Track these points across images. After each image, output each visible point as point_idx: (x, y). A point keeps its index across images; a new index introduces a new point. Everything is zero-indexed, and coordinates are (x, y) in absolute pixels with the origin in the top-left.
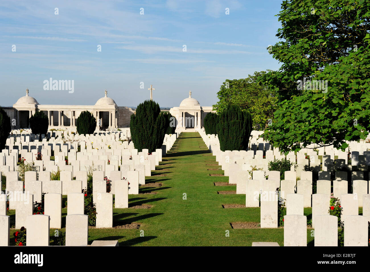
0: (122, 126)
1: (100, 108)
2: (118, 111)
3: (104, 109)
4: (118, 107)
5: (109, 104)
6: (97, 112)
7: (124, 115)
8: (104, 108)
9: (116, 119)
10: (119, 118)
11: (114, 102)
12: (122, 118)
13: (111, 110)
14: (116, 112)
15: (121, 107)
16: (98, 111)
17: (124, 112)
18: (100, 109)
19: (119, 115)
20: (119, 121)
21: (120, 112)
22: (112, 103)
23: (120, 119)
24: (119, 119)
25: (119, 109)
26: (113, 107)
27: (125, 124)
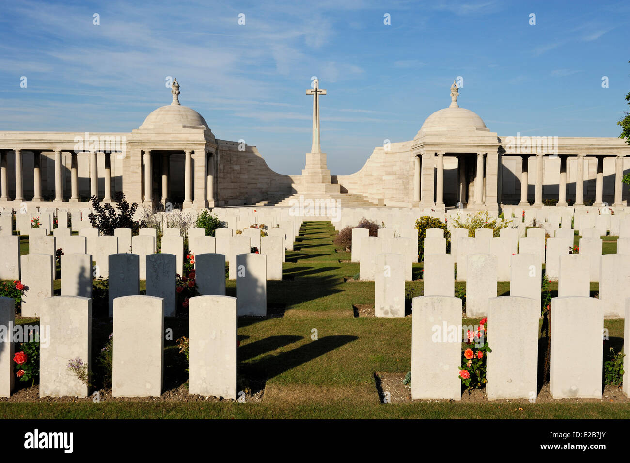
0: (230, 202)
1: (154, 137)
2: (216, 153)
3: (167, 144)
4: (216, 140)
5: (184, 127)
6: (143, 153)
7: (237, 168)
8: (169, 138)
9: (210, 178)
10: (220, 175)
11: (202, 121)
12: (229, 175)
13: (193, 148)
14: (209, 156)
15: (227, 142)
16: (148, 149)
17: (235, 159)
18: (154, 143)
19: (221, 166)
20: (220, 186)
21: (222, 157)
22: (194, 123)
23: (224, 178)
24: (220, 180)
25: (220, 148)
26: (198, 136)
27: (238, 194)
